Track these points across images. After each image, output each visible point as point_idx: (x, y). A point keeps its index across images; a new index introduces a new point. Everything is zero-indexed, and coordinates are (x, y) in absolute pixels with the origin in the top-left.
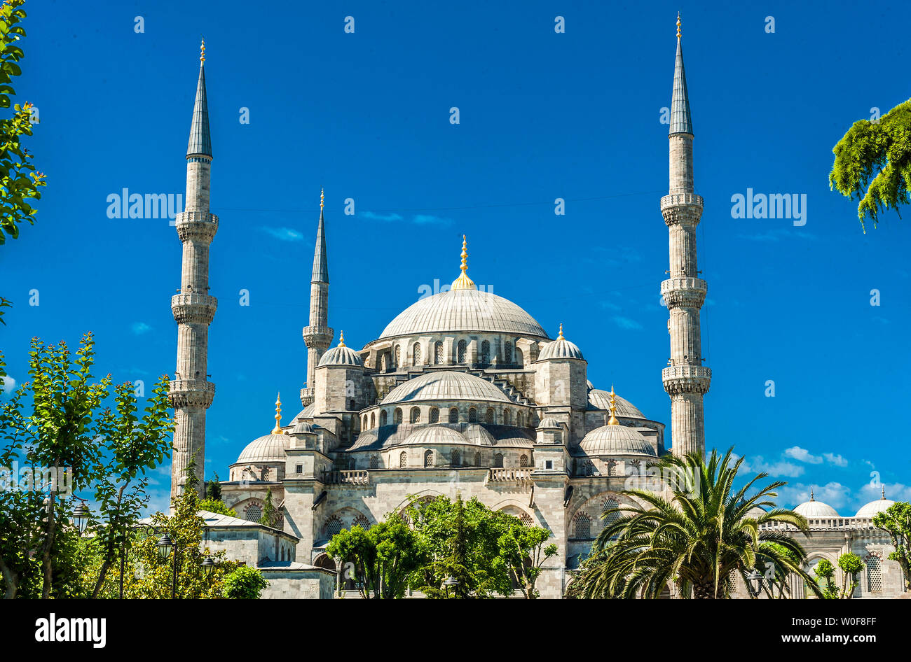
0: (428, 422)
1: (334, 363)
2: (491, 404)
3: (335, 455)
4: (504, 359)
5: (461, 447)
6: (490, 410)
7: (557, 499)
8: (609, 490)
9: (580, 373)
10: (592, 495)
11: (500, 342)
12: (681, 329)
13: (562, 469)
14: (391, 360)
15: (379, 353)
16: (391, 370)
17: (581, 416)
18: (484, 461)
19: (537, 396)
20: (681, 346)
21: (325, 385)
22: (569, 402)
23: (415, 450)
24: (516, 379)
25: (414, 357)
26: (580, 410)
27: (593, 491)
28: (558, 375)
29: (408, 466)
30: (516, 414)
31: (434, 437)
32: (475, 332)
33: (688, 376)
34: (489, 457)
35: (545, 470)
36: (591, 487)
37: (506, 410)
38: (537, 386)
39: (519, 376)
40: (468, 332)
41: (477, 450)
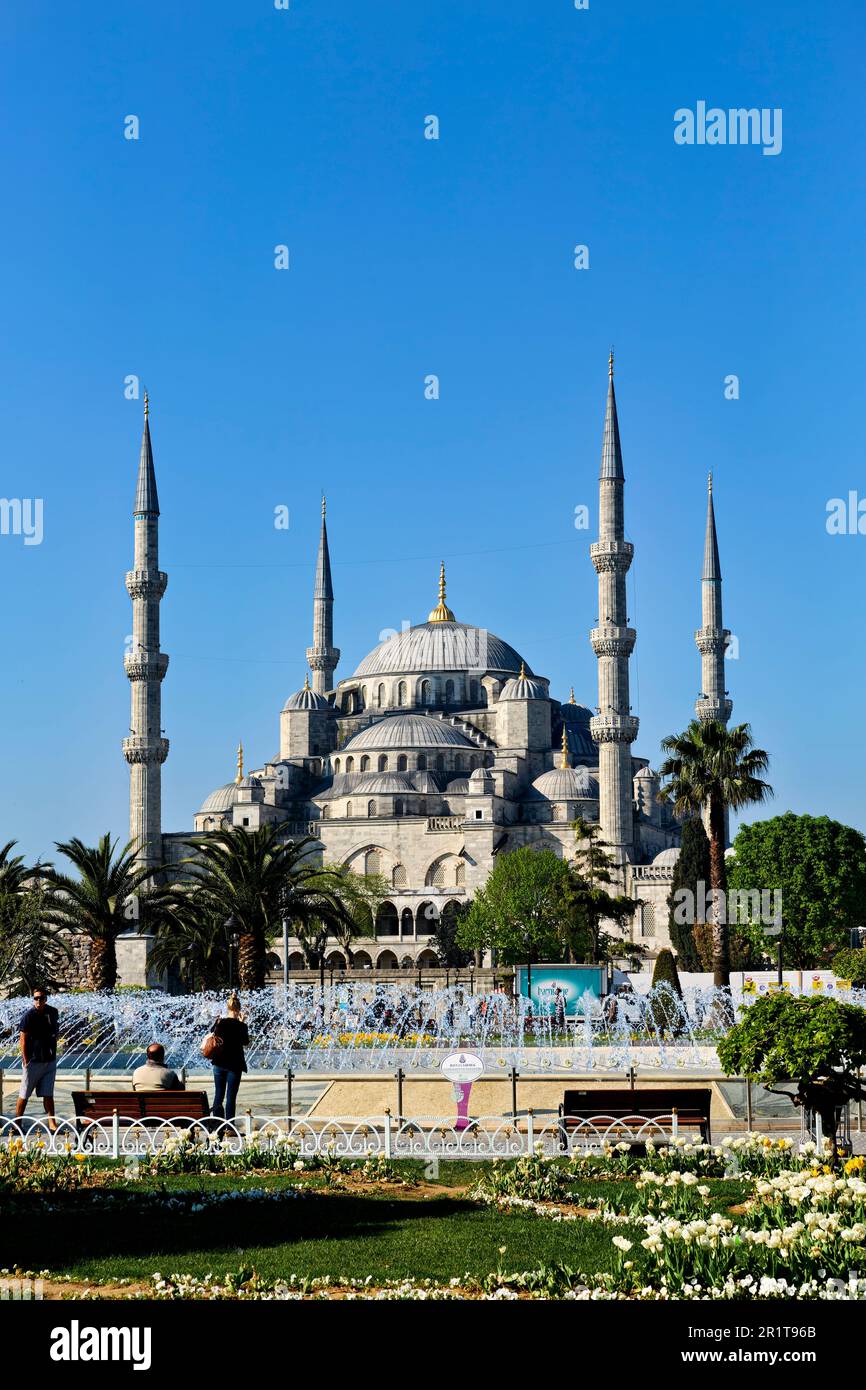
0: (377, 771)
1: (297, 708)
2: (441, 751)
3: (290, 804)
4: (469, 699)
5: (405, 797)
6: (440, 757)
7: (486, 848)
8: (543, 838)
9: (539, 713)
10: (526, 843)
11: (465, 680)
12: (606, 678)
13: (491, 819)
14: (358, 701)
15: (346, 695)
16: (358, 711)
17: (540, 757)
18: (430, 808)
19: (498, 737)
20: (606, 696)
21: (288, 731)
22: (527, 744)
23: (360, 799)
24: (478, 720)
25: (379, 698)
26: (539, 752)
27: (527, 838)
28: (515, 717)
29: (353, 816)
30: (469, 758)
31: (379, 786)
32: (438, 672)
33: (618, 725)
34: (436, 805)
35: (475, 819)
36: (525, 834)
37: (458, 756)
38: (498, 727)
39: (481, 716)
40: (432, 672)
41: (422, 798)
